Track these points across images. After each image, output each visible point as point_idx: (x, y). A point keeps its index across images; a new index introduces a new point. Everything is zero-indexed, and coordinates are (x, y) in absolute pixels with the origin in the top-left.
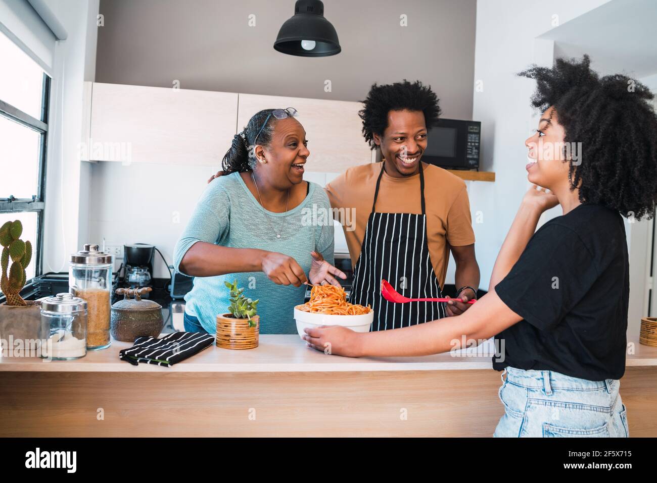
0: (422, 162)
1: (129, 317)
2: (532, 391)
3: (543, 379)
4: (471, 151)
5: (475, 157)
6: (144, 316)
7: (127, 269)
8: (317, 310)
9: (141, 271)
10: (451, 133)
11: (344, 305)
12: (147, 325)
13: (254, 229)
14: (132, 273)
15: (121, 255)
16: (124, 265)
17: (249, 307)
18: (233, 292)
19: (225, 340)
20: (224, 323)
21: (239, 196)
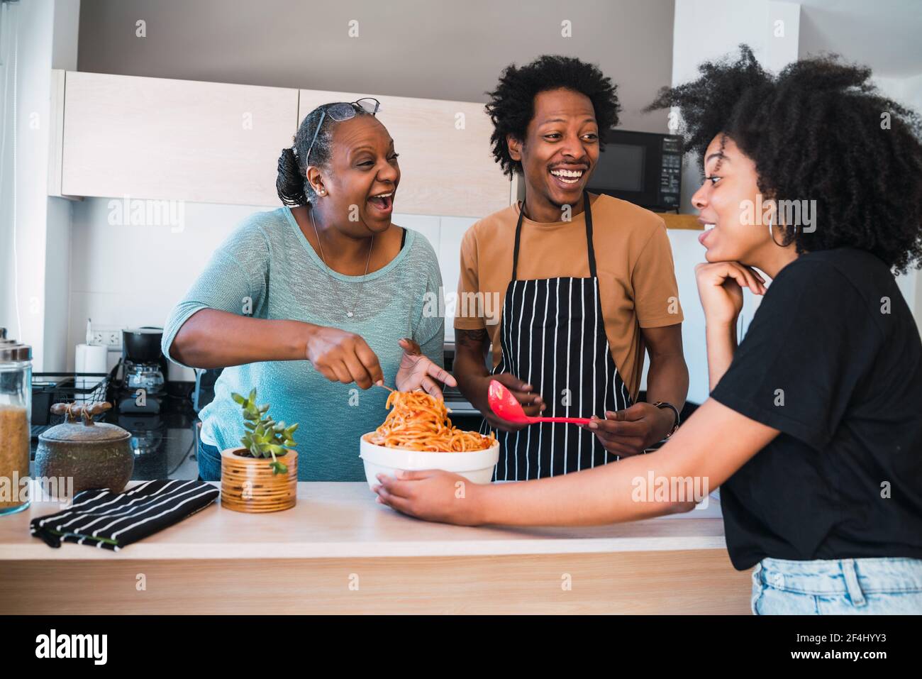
0: (589, 193)
1: (66, 455)
2: (824, 600)
3: (842, 576)
4: (667, 182)
5: (674, 191)
6: (94, 452)
7: (126, 368)
8: (397, 443)
9: (148, 370)
10: (634, 155)
11: (447, 433)
12: (98, 469)
13: (310, 301)
14: (135, 373)
15: (118, 345)
16: (122, 361)
17: (280, 436)
18: (248, 411)
19: (235, 496)
20: (232, 467)
21: (287, 244)
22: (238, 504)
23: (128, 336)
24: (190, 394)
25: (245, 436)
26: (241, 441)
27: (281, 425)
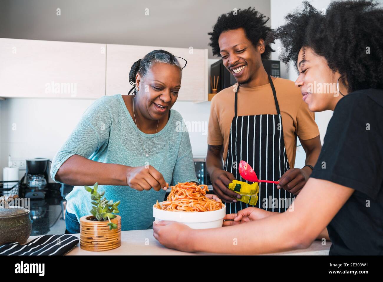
6: (9, 223)
7: (28, 178)
9: (39, 178)
14: (32, 180)
15: (24, 167)
16: (26, 175)
17: (111, 208)
18: (94, 195)
19: (88, 242)
20: (86, 226)
21: (120, 114)
22: (90, 247)
23: (29, 162)
24: (59, 189)
25: (92, 209)
26: (90, 212)
27: (111, 202)
